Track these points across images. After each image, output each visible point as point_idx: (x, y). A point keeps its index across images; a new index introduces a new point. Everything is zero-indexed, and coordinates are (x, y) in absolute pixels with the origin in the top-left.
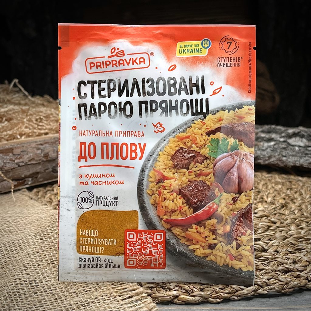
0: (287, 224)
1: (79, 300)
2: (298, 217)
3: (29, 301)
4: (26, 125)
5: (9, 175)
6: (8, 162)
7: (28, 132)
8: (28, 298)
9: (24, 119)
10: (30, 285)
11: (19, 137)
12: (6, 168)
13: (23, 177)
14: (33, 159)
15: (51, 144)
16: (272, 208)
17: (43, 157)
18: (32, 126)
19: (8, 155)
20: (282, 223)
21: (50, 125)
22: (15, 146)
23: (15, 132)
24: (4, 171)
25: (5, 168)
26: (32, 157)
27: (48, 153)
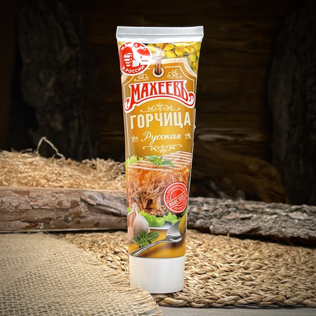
5: (22, 215)
6: (23, 202)
12: (21, 208)
13: (35, 220)
14: (47, 204)
15: (66, 195)
17: (57, 204)
19: (24, 197)
22: (32, 190)
24: (18, 211)
25: (19, 208)
27: (62, 202)
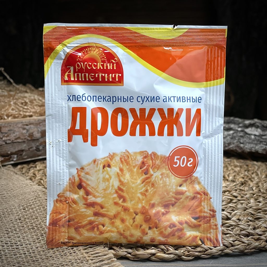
0: (247, 198)
1: (55, 263)
2: (256, 193)
3: (9, 262)
4: (12, 107)
7: (15, 114)
8: (8, 259)
9: (11, 102)
10: (10, 248)
11: (6, 118)
13: (9, 154)
14: (19, 138)
15: (35, 125)
16: (234, 185)
17: (28, 136)
18: (18, 109)
20: (242, 197)
21: (34, 108)
22: (3, 125)
23: (3, 113)
26: (18, 136)
27: (32, 133)
